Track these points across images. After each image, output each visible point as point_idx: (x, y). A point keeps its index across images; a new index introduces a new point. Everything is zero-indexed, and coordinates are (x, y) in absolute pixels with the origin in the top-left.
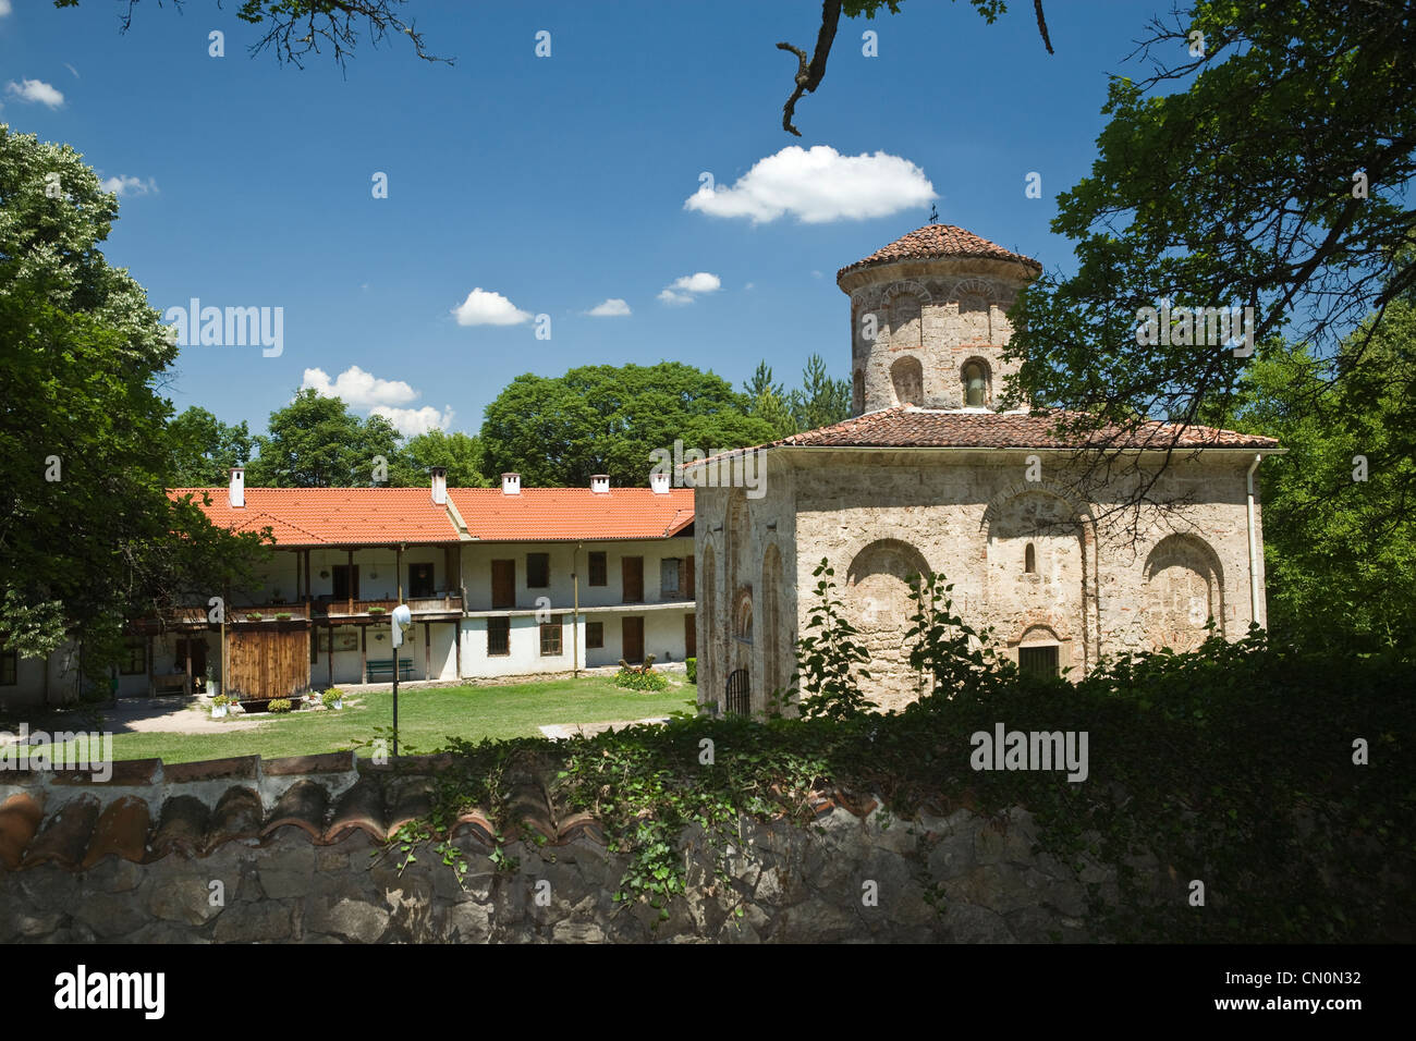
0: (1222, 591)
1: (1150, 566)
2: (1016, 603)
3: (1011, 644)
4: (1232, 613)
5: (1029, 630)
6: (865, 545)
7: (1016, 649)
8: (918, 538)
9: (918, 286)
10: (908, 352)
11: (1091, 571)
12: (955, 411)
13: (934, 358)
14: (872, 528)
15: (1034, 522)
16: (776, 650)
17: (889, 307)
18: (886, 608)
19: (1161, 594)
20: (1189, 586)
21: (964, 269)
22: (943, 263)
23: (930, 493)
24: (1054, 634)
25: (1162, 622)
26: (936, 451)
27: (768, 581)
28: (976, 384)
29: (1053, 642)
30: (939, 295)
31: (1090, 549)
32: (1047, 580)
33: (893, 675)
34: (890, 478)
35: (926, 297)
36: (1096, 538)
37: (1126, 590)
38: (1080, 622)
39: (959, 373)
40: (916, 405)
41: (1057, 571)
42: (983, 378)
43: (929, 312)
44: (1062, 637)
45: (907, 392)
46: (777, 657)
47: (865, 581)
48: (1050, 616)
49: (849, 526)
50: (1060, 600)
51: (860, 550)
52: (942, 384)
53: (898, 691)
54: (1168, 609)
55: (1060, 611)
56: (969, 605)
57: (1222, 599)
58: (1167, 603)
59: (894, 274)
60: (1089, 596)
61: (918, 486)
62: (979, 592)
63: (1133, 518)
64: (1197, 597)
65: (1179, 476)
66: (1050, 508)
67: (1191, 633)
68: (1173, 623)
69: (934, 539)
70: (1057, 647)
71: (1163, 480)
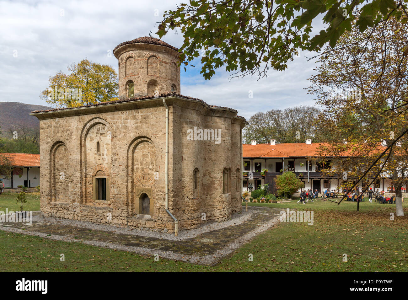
1: (131, 149)
2: (94, 162)
3: (93, 176)
4: (159, 168)
5: (98, 172)
6: (54, 143)
7: (94, 178)
8: (65, 140)
14: (55, 138)
15: (99, 134)
19: (139, 160)
20: (149, 157)
23: (68, 126)
25: (139, 171)
29: (104, 177)
32: (103, 155)
33: (64, 184)
34: (59, 121)
37: (121, 158)
41: (106, 151)
44: (106, 175)
47: (58, 154)
48: (103, 167)
49: (51, 137)
50: (106, 161)
53: (65, 189)
54: (141, 166)
55: (106, 165)
56: (77, 162)
58: (141, 164)
61: (65, 123)
62: (79, 158)
63: (124, 131)
64: (152, 162)
65: (142, 113)
66: (104, 129)
67: (149, 176)
68: (143, 172)
69: (69, 140)
70: (105, 179)
71: (135, 116)
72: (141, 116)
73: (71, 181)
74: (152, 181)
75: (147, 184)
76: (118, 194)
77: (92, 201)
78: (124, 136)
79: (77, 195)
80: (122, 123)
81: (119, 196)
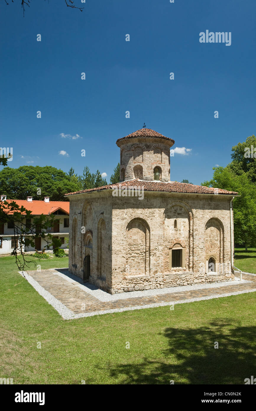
0: (223, 233)
1: (206, 227)
2: (171, 236)
3: (170, 249)
4: (226, 240)
5: (175, 245)
6: (131, 219)
7: (171, 250)
8: (146, 218)
9: (142, 145)
10: (139, 164)
11: (191, 228)
12: (152, 181)
13: (146, 166)
14: (133, 214)
15: (177, 213)
16: (101, 250)
17: (133, 150)
18: (136, 238)
19: (208, 234)
20: (215, 232)
21: (155, 141)
22: (150, 139)
23: (150, 205)
24: (181, 246)
25: (208, 242)
26: (152, 192)
27: (99, 229)
28: (157, 174)
29: (181, 248)
30: (148, 148)
31: (191, 222)
32: (180, 230)
33: (138, 258)
35: (144, 148)
36: (193, 218)
37: (200, 233)
38: (188, 242)
39: (153, 170)
40: (140, 179)
41: (182, 228)
42: (159, 172)
43: (145, 153)
44: (183, 247)
45: (138, 175)
46: (101, 252)
47: (131, 230)
48: (180, 241)
49: (128, 214)
50: (183, 236)
51: (130, 221)
52: (148, 173)
53: (139, 263)
54: (210, 239)
55: (183, 239)
56: (160, 238)
57: (223, 236)
58: (210, 237)
59: (135, 141)
60: (191, 235)
61: (147, 202)
62: (163, 234)
63: (203, 213)
64: (217, 235)
65: (214, 202)
66: (181, 210)
67: (215, 245)
68: (211, 242)
69: (151, 218)
70: (182, 249)
71: (210, 203)
72: (214, 204)
73: (153, 254)
74: (217, 249)
75: (214, 251)
76: (198, 260)
77: (169, 269)
78: (202, 217)
79: (160, 266)
80: (201, 207)
81: (198, 261)
